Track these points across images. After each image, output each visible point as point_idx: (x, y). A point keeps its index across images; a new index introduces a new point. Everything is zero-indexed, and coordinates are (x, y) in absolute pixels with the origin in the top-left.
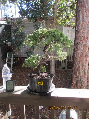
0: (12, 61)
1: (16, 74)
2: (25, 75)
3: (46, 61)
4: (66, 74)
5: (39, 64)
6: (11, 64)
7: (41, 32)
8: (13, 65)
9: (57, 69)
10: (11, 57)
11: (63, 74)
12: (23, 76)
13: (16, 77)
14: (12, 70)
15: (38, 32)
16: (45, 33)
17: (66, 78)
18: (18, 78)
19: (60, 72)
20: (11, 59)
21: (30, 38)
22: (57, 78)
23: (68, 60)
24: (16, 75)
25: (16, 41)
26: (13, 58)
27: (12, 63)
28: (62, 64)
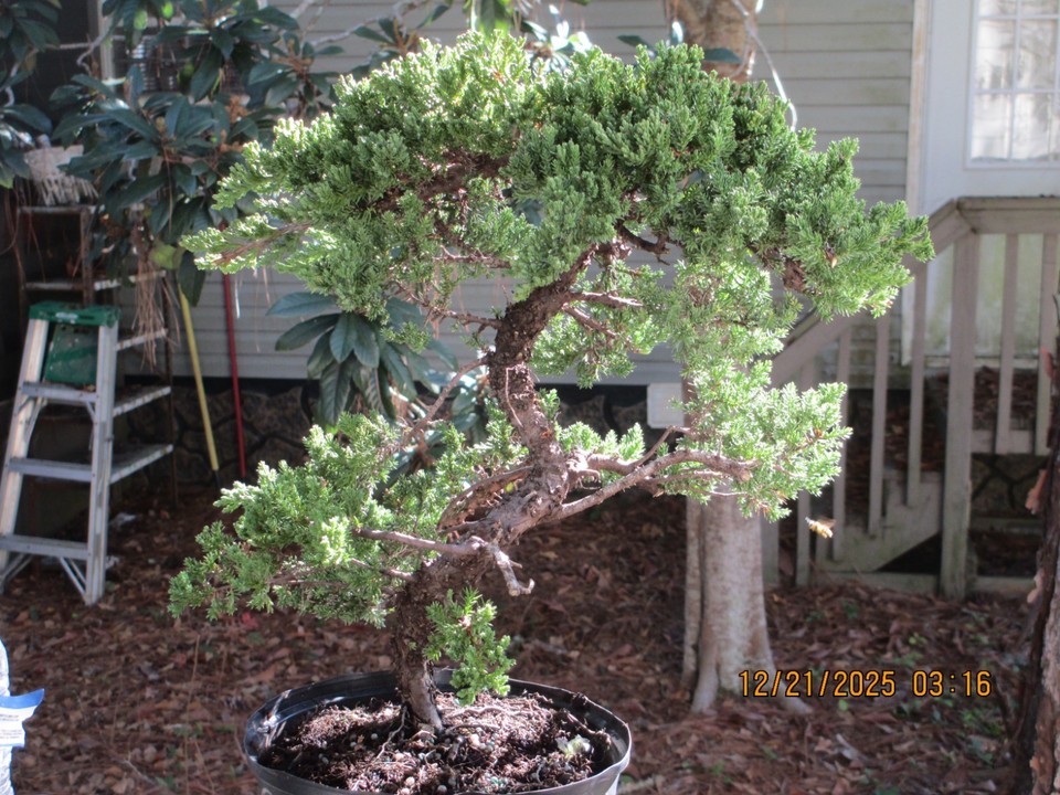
0: (101, 447)
1: (154, 643)
2: (297, 657)
3: (525, 524)
4: (955, 661)
5: (421, 572)
6: (86, 486)
7: (453, 93)
8: (121, 496)
9: (802, 579)
10: (87, 383)
11: (909, 658)
12: (268, 676)
13: (167, 695)
14: (110, 576)
15: (408, 90)
16: (500, 110)
17: (953, 718)
18: (200, 711)
19: (862, 626)
20: (80, 417)
21: (296, 183)
22: (797, 722)
23: (978, 425)
24: (158, 664)
25: (158, 144)
26: (126, 386)
27: (100, 474)
28: (895, 497)
